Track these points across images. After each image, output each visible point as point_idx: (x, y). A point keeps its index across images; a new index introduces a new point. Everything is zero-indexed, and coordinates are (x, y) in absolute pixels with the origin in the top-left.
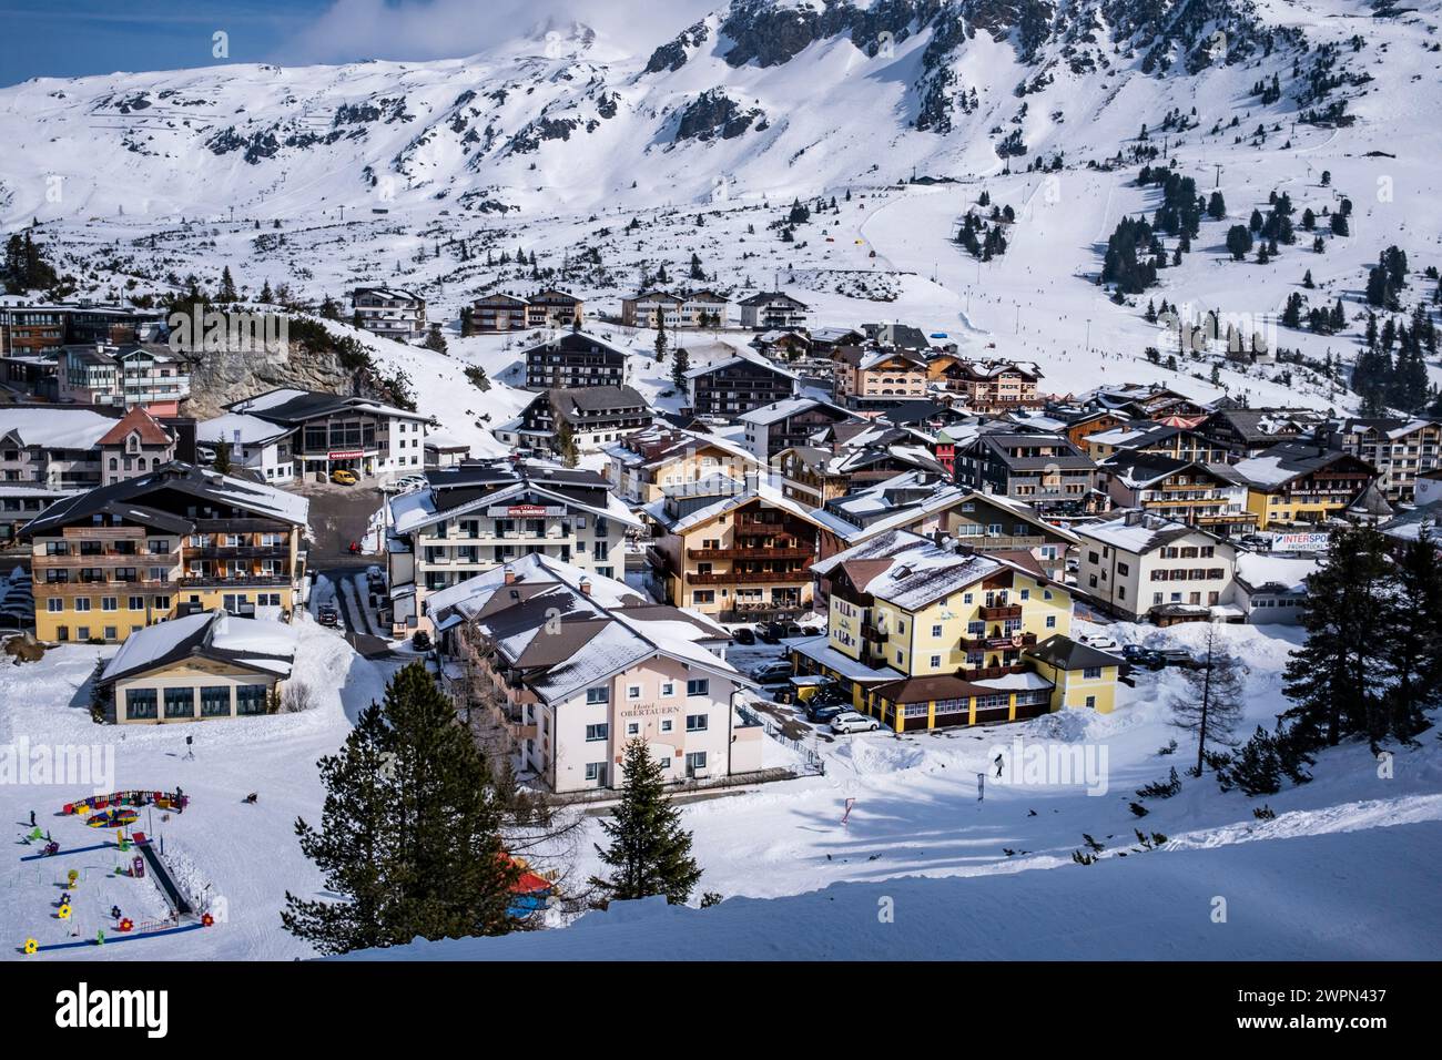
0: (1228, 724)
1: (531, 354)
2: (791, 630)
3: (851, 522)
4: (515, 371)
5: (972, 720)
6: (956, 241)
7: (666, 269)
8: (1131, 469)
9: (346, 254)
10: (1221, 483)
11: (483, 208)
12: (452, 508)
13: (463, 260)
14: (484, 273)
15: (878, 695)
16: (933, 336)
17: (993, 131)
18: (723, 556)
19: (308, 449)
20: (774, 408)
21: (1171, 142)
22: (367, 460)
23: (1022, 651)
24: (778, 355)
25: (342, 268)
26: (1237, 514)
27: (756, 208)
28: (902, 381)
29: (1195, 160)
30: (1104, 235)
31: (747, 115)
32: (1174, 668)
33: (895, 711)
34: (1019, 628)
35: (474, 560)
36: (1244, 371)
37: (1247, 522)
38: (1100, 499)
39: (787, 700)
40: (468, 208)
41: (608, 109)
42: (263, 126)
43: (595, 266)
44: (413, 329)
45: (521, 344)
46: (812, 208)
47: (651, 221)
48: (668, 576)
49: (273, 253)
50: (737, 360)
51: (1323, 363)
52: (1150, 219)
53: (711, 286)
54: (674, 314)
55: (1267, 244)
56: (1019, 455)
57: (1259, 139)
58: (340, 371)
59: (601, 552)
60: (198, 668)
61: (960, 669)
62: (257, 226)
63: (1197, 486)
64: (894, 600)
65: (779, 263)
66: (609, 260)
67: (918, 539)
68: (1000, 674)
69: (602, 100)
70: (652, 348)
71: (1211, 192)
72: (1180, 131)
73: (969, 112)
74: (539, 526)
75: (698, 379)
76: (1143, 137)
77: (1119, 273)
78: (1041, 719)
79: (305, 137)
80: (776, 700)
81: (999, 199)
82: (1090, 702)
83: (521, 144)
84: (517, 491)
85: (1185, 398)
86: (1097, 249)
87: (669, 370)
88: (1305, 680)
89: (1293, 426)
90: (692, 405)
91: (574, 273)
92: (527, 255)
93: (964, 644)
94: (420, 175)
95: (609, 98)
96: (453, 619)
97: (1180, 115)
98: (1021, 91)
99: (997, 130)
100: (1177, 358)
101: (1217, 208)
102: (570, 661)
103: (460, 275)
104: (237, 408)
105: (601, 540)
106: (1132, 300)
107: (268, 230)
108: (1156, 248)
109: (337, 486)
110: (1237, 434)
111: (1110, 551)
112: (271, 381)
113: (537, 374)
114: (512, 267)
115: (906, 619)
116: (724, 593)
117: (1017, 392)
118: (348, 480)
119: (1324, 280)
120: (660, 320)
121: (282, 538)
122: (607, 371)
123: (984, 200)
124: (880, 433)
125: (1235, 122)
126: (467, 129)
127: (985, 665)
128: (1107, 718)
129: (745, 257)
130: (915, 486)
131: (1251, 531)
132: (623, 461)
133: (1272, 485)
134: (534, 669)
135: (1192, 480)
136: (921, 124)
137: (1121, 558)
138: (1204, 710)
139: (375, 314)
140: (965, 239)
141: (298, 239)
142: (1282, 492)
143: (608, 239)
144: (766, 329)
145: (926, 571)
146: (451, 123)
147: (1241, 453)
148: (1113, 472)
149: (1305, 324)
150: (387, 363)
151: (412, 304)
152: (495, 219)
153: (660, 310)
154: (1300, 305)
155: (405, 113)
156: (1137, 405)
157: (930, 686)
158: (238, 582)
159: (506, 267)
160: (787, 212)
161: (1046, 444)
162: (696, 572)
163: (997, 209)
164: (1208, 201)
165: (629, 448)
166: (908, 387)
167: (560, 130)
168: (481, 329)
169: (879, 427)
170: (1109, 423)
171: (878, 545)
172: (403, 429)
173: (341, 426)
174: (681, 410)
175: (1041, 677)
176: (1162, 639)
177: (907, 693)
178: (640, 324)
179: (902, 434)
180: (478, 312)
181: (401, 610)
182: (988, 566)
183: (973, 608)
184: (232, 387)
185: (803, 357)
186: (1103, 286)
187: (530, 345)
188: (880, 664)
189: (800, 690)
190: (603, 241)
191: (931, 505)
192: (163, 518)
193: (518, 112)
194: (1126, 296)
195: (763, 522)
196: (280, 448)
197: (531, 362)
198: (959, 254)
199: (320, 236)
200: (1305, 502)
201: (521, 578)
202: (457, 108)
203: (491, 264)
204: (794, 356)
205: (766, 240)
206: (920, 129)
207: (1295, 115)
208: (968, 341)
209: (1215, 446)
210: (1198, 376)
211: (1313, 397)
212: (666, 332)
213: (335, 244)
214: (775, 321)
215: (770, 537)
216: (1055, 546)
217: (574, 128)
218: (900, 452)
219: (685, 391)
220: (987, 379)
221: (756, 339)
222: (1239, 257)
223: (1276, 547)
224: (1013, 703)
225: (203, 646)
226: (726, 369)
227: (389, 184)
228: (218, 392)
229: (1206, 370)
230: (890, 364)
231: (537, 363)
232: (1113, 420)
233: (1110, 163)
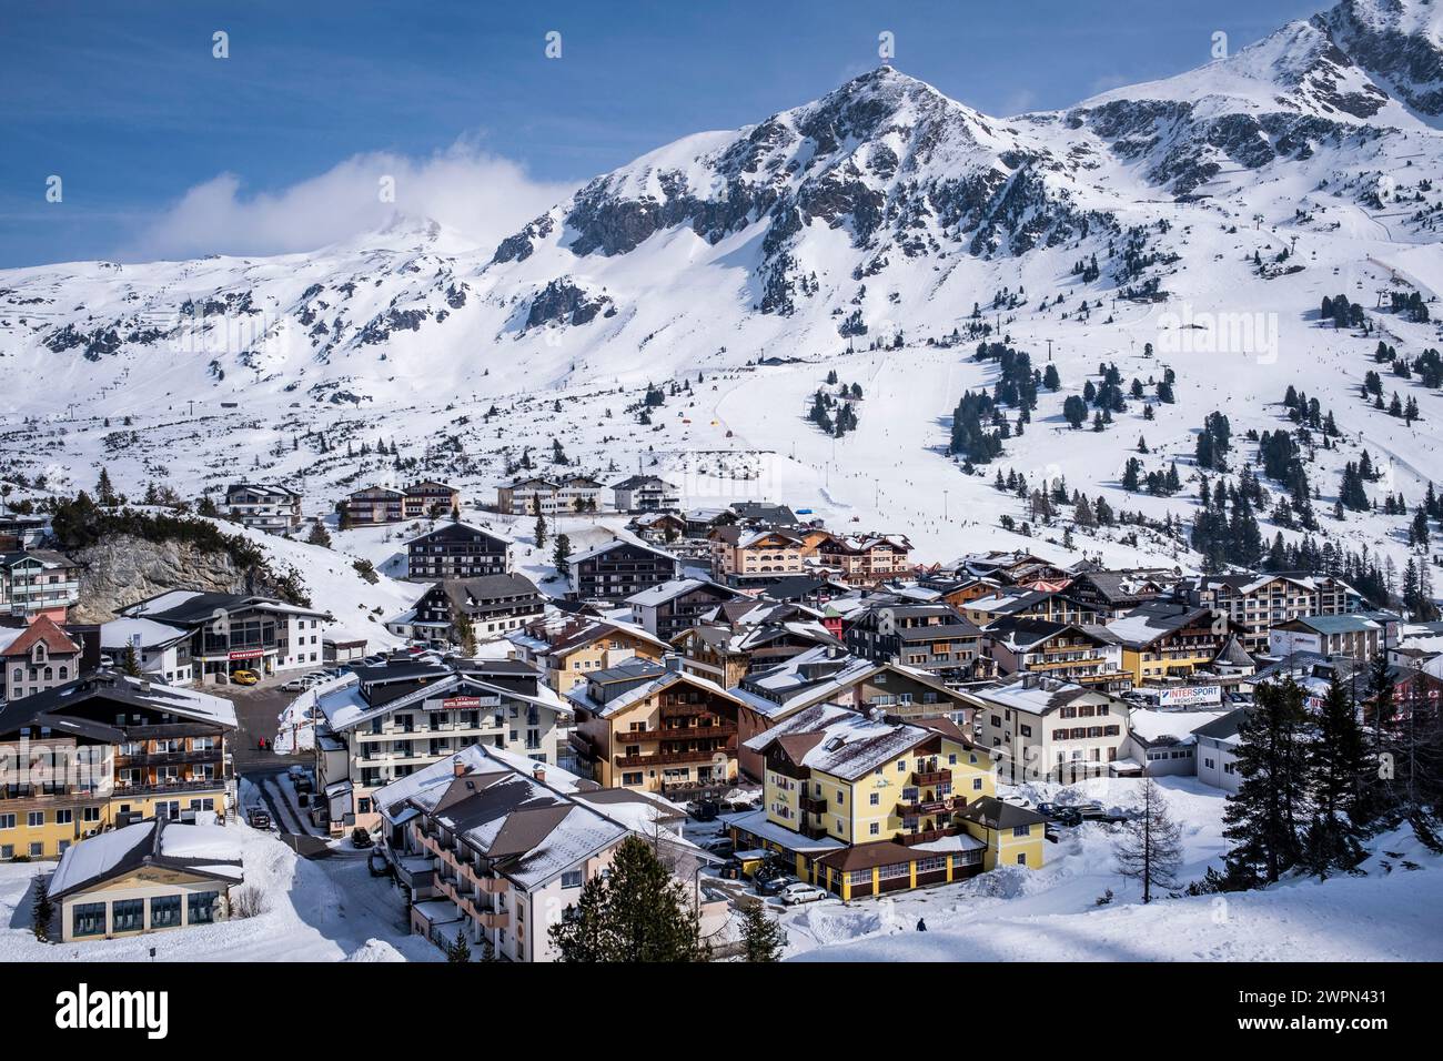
0: (1168, 869)
1: (413, 545)
2: (723, 807)
3: (769, 698)
4: (396, 562)
5: (913, 884)
6: (808, 419)
7: (530, 455)
8: (1012, 634)
9: (202, 450)
10: (1098, 643)
11: (334, 399)
12: (386, 703)
13: (322, 452)
14: (345, 464)
15: (823, 865)
16: (798, 512)
17: (835, 313)
18: (650, 737)
19: (207, 650)
20: (660, 590)
21: (1003, 319)
22: (267, 659)
23: (953, 814)
24: (656, 537)
25: (198, 464)
26: (1114, 672)
27: (612, 392)
28: (779, 558)
29: (1028, 335)
30: (949, 408)
31: (595, 302)
32: (1091, 822)
33: (841, 879)
34: (949, 792)
35: (409, 754)
36: (1093, 534)
37: (1123, 680)
38: (988, 664)
39: (733, 875)
40: (320, 400)
41: (457, 299)
42: (104, 323)
43: (457, 454)
44: (289, 524)
45: (400, 536)
46: (667, 391)
47: (509, 408)
48: (594, 760)
49: (125, 451)
50: (618, 544)
51: (1164, 523)
52: (991, 393)
53: (576, 471)
54: (550, 499)
55: (1102, 413)
56: (909, 626)
57: (1084, 314)
58: (232, 570)
59: (533, 739)
60: (148, 878)
61: (897, 835)
62: (107, 423)
63: (1076, 648)
64: (833, 771)
65: (640, 445)
66: (470, 448)
67: (845, 712)
68: (935, 838)
69: (451, 291)
70: (532, 535)
71: (1045, 365)
72: (1010, 308)
73: (810, 295)
74: (473, 717)
75: (581, 564)
76: (976, 314)
77: (966, 444)
78: (978, 878)
79: (148, 332)
80: (722, 876)
81: (847, 377)
82: (1021, 859)
83: (371, 335)
84: (451, 683)
85: (1048, 563)
86: (943, 422)
87: (551, 556)
88: (1244, 822)
89: (1152, 586)
90: (576, 589)
91: (437, 462)
92: (388, 445)
93: (899, 810)
94: (269, 366)
95: (458, 289)
96: (407, 813)
97: (1009, 293)
98: (858, 275)
99: (838, 312)
100: (1030, 523)
101: (1052, 381)
102: (541, 847)
103: (320, 468)
104: (130, 612)
105: (533, 727)
106: (981, 470)
107: (118, 428)
108: (998, 419)
109: (238, 686)
110: (1101, 596)
111: (1012, 714)
112: (163, 583)
113: (420, 565)
114: (373, 458)
115: (845, 789)
116: (652, 774)
117: (889, 564)
118: (249, 680)
119: (1157, 446)
120: (537, 506)
121: (213, 741)
122: (490, 559)
123: (832, 379)
124: (770, 610)
125: (1060, 299)
126: (316, 321)
127: (920, 829)
128: (1039, 873)
129: (606, 440)
130: (826, 661)
131: (1128, 688)
132: (529, 649)
133: (1143, 643)
134: (505, 858)
135: (1071, 642)
136: (765, 307)
137: (1024, 720)
138: (1146, 857)
139: (251, 510)
140: (817, 416)
141: (150, 436)
142: (1152, 649)
143: (468, 427)
144: (642, 512)
145: (858, 742)
146: (300, 316)
147: (1106, 613)
148: (996, 637)
149: (1144, 487)
150: (278, 560)
151: (288, 499)
152: (348, 410)
153: (536, 498)
154: (1138, 470)
155: (251, 307)
156: (1003, 571)
157: (872, 853)
158: (168, 789)
159: (367, 458)
160: (643, 395)
161: (934, 614)
162: (624, 755)
163: (845, 387)
164: (1043, 374)
165: (533, 635)
166: (785, 564)
167: (410, 320)
168: (358, 522)
169: (767, 604)
170: (981, 591)
171: (807, 719)
172: (302, 626)
173: (241, 625)
174: (566, 595)
175: (973, 837)
176: (1072, 796)
177: (851, 861)
178: (517, 511)
179: (791, 610)
180: (355, 505)
181: (338, 808)
182: (918, 734)
183: (906, 775)
184: (123, 591)
185: (680, 538)
186: (953, 457)
187: (410, 536)
188: (821, 834)
189: (745, 864)
190: (462, 430)
191: (845, 678)
192: (92, 727)
193: (367, 305)
194: (974, 467)
195: (688, 701)
196: (178, 651)
197: (413, 553)
198: (813, 430)
199: (173, 433)
200: (1174, 658)
201: (470, 769)
202: (304, 302)
203: (351, 455)
204: (671, 537)
205: (625, 424)
206: (764, 313)
207: (1114, 292)
208: (833, 516)
209: (1084, 608)
210: (1052, 541)
211: (1158, 556)
212: (545, 518)
213: (190, 441)
214: (649, 504)
215: (694, 717)
216: (963, 712)
217: (424, 318)
218: (796, 627)
219: (568, 576)
220: (860, 553)
221: (632, 522)
222: (1077, 425)
223: (1163, 702)
224: (950, 864)
225: (154, 855)
226: (610, 553)
227: (238, 378)
228: (108, 597)
229: (1059, 535)
230: (767, 542)
231: (420, 554)
232: (985, 587)
233: (948, 340)
